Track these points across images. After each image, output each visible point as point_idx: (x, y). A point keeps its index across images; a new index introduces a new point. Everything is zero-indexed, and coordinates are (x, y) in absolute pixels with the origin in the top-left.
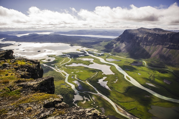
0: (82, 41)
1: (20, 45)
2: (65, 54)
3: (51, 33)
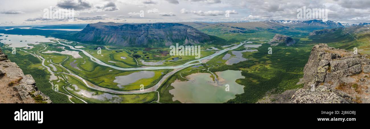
0: (54, 34)
2: (41, 44)
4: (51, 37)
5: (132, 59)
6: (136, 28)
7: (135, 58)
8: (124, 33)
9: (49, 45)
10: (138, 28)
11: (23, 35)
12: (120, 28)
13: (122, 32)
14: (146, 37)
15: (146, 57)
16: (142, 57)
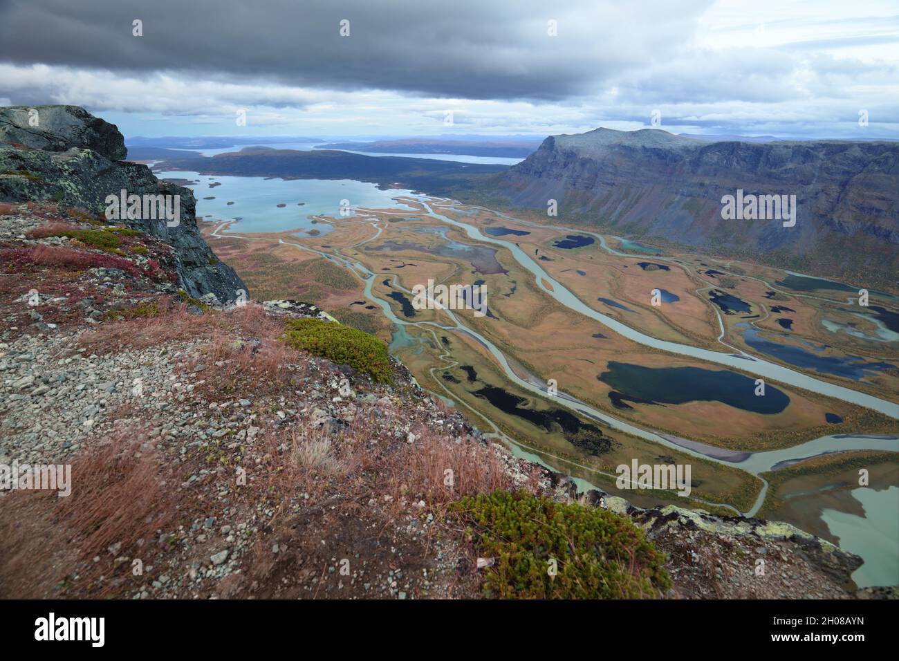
0: (414, 174)
1: (217, 184)
2: (362, 215)
3: (316, 147)
4: (399, 187)
5: (704, 307)
6: (779, 162)
7: (716, 308)
8: (702, 185)
9: (393, 220)
10: (790, 166)
11: (286, 179)
12: (691, 162)
13: (695, 180)
14: (822, 216)
15: (776, 316)
16: (755, 310)
